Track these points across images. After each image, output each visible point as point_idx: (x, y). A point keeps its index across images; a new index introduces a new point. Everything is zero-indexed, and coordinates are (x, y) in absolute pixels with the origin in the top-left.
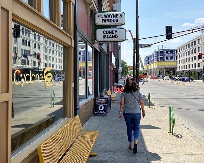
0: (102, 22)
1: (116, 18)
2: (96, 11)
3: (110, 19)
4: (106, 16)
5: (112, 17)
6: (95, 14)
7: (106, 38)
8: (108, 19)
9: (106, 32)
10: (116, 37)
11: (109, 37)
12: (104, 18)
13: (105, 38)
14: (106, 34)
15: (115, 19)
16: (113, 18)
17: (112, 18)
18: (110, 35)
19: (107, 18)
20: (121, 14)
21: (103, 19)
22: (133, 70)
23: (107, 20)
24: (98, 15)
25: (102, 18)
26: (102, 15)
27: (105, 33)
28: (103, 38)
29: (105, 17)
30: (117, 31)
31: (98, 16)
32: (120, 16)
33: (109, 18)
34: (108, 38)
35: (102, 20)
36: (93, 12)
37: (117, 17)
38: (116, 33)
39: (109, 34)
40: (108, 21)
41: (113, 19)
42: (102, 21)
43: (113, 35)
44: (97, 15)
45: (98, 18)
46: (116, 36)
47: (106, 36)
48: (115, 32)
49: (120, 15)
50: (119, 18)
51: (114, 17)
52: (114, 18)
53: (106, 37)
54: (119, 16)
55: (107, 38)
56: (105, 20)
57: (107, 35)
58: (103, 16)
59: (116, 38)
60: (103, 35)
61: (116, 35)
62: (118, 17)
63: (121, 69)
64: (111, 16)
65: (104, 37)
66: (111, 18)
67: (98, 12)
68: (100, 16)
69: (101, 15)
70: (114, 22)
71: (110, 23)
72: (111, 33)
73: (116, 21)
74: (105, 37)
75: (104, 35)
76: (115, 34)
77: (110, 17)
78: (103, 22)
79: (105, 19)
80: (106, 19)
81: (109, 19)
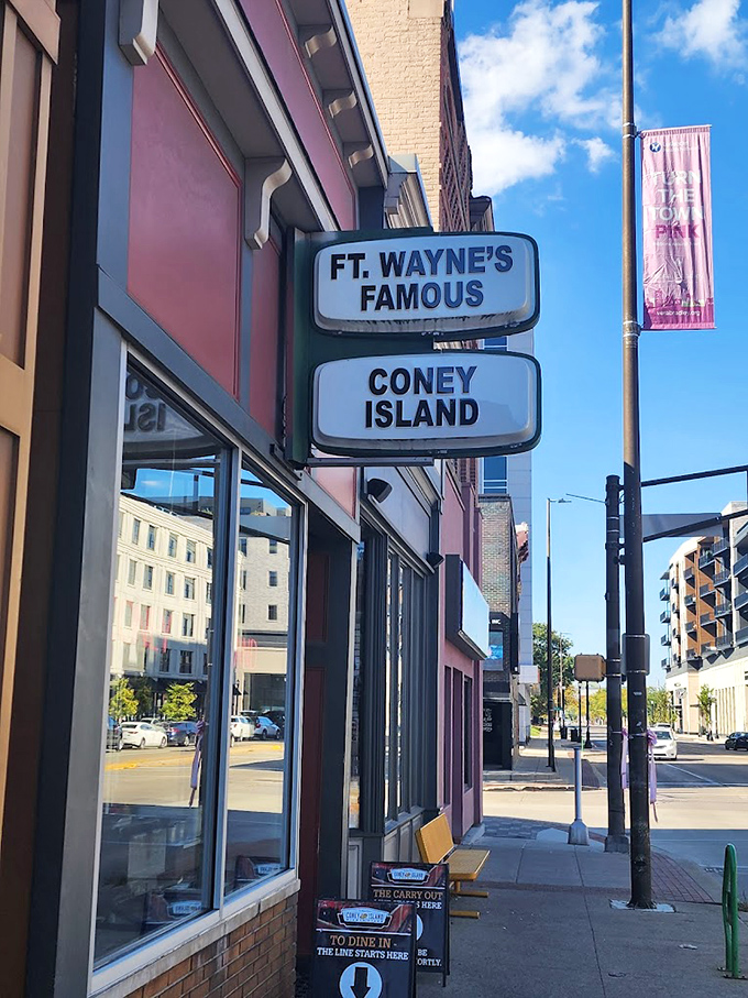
0: (364, 308)
1: (467, 278)
2: (320, 229)
3: (421, 282)
4: (390, 264)
5: (434, 272)
6: (315, 249)
7: (388, 424)
8: (406, 281)
9: (387, 381)
10: (469, 415)
11: (409, 414)
12: (377, 279)
13: (378, 421)
14: (389, 396)
15: (460, 284)
16: (448, 279)
17: (441, 279)
18: (423, 404)
19: (398, 274)
20: (508, 249)
21: (367, 282)
22: (604, 684)
23: (401, 288)
24: (335, 258)
25: (366, 274)
26: (362, 256)
27: (384, 388)
28: (369, 424)
29: (386, 274)
30: (472, 369)
31: (335, 267)
32: (495, 260)
33: (415, 278)
34: (407, 424)
35: (365, 289)
36: (299, 237)
37: (473, 270)
38: (466, 390)
39: (417, 391)
40: (408, 297)
41: (447, 285)
42: (365, 299)
43: (440, 403)
44: (324, 259)
45: (334, 276)
46: (468, 408)
47: (393, 411)
48: (457, 383)
49: (499, 256)
50: (490, 279)
51: (449, 272)
52: (455, 278)
53: (389, 416)
54: (489, 265)
55: (402, 423)
56: (385, 289)
57: (399, 404)
58: (371, 264)
59: (464, 422)
60: (369, 404)
61: (464, 403)
62: (482, 270)
63: (529, 675)
64: (434, 260)
65: (375, 415)
66: (428, 278)
67: (333, 237)
68: (349, 264)
69: (357, 258)
70: (450, 304)
71: (422, 312)
72: (429, 391)
73: (466, 295)
74: (380, 414)
75: (375, 400)
76: (458, 395)
77: (422, 273)
78: (371, 305)
79: (385, 281)
80: (392, 282)
81: (414, 287)
